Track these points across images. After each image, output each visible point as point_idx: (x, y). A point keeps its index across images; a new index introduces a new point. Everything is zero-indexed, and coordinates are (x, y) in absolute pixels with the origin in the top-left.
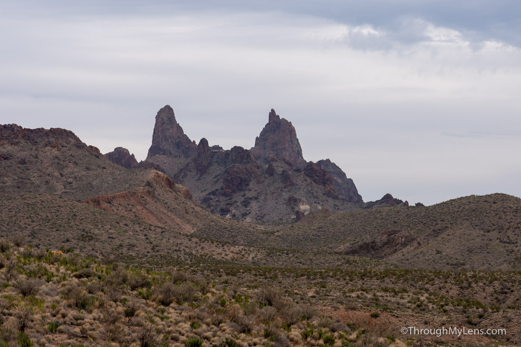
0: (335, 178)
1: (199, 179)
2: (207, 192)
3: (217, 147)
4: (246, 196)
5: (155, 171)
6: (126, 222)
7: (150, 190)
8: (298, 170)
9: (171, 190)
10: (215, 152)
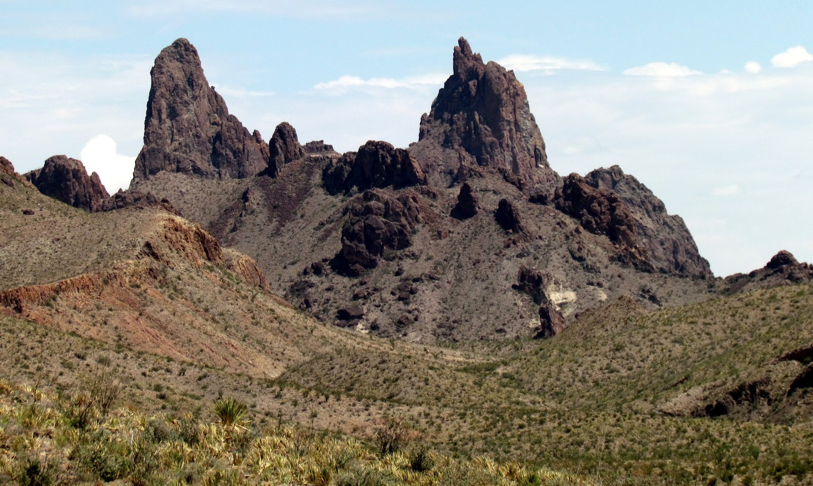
0: (637, 216)
1: (277, 233)
2: (300, 267)
3: (318, 146)
4: (404, 275)
5: (165, 215)
6: (103, 354)
7: (156, 265)
8: (539, 199)
9: (209, 264)
10: (316, 160)
